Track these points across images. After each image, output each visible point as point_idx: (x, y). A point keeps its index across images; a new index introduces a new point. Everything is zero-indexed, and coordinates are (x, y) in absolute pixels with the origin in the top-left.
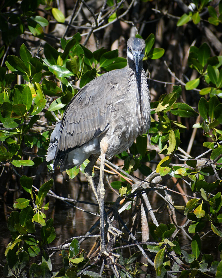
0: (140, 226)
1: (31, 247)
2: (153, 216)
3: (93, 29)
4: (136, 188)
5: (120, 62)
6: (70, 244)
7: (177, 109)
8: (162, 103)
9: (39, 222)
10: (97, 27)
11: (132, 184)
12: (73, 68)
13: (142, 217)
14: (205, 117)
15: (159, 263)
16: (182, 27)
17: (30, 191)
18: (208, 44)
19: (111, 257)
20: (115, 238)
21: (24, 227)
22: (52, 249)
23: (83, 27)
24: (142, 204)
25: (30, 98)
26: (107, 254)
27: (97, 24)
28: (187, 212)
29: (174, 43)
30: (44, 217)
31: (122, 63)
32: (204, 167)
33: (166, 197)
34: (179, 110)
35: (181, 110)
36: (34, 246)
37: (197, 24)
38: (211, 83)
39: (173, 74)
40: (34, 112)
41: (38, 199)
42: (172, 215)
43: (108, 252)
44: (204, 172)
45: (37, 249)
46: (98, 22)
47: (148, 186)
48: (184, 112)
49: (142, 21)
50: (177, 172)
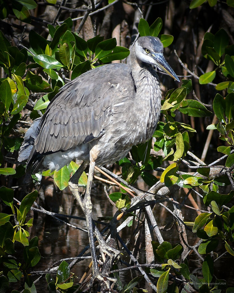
0: (144, 245)
1: (11, 271)
2: (159, 234)
3: (89, 11)
4: (138, 201)
5: (120, 52)
6: (58, 267)
7: (187, 106)
8: (168, 100)
9: (21, 241)
10: (94, 9)
11: (134, 196)
12: (62, 58)
13: (146, 235)
14: (221, 117)
15: (162, 289)
16: (195, 9)
17: (11, 205)
18: (226, 30)
19: (106, 282)
20: (111, 259)
21: (2, 247)
22: (38, 273)
23: (79, 9)
24: (146, 220)
25: (9, 95)
26: (102, 279)
27: (93, 5)
28: (196, 228)
29: (186, 29)
30: (27, 236)
31: (122, 53)
32: (218, 176)
33: (174, 211)
34: (189, 108)
35: (192, 108)
36: (16, 269)
37: (214, 7)
38: (228, 76)
39: (185, 66)
40: (15, 111)
41: (20, 214)
42: (182, 232)
43: (102, 276)
44: (218, 181)
45: (18, 273)
46: (95, 3)
47: (153, 199)
48: (195, 110)
49: (148, 3)
50: (186, 182)
